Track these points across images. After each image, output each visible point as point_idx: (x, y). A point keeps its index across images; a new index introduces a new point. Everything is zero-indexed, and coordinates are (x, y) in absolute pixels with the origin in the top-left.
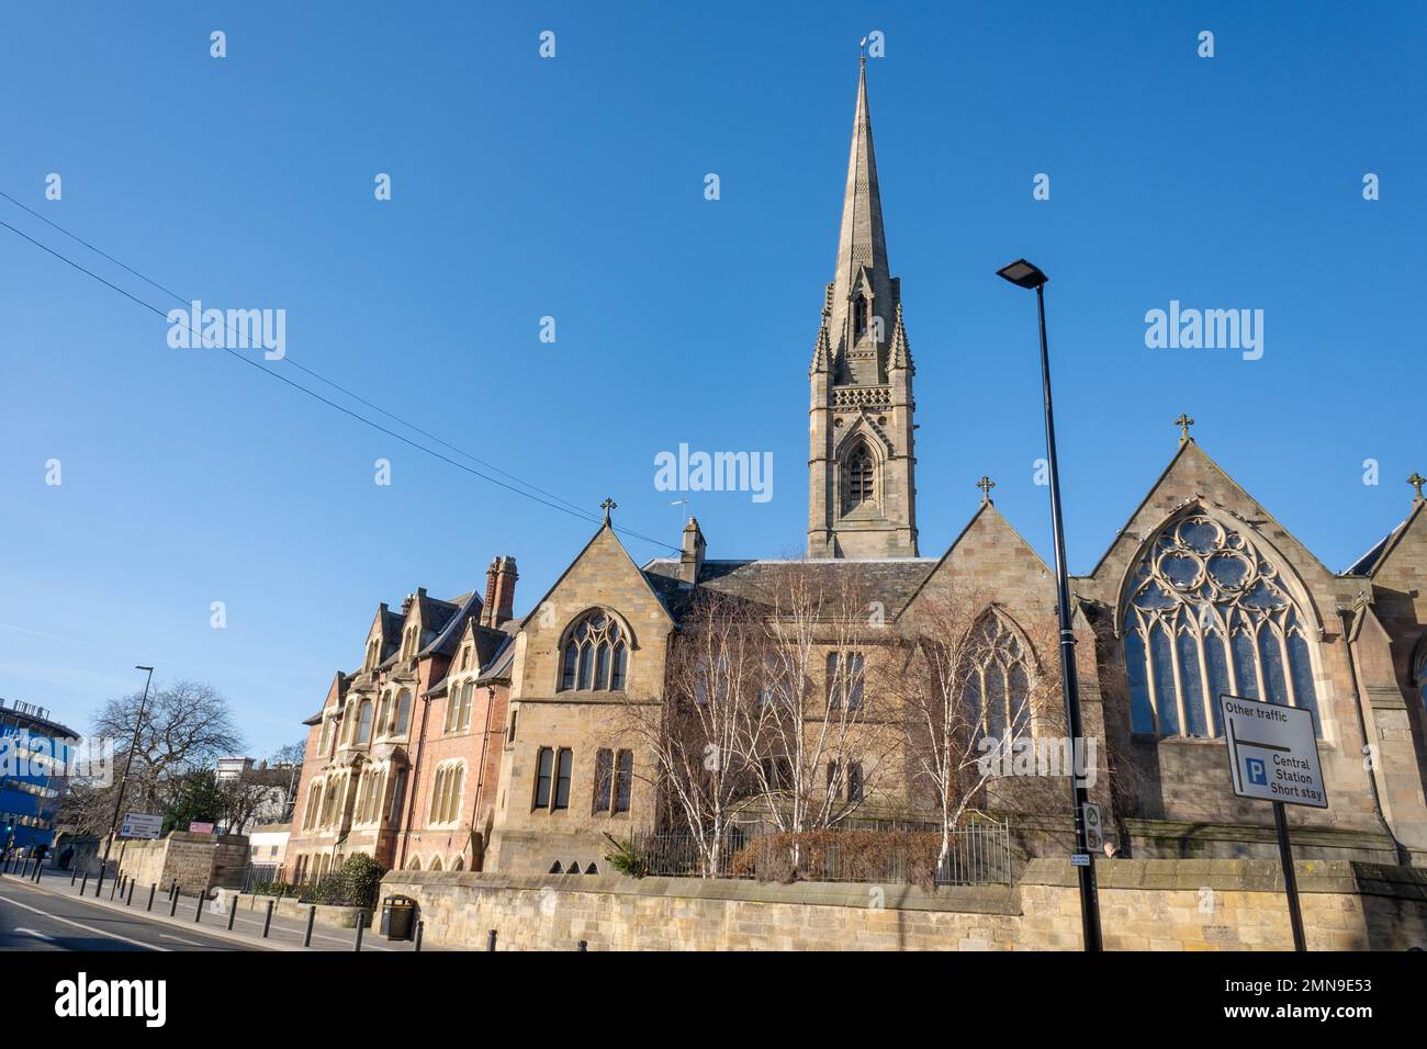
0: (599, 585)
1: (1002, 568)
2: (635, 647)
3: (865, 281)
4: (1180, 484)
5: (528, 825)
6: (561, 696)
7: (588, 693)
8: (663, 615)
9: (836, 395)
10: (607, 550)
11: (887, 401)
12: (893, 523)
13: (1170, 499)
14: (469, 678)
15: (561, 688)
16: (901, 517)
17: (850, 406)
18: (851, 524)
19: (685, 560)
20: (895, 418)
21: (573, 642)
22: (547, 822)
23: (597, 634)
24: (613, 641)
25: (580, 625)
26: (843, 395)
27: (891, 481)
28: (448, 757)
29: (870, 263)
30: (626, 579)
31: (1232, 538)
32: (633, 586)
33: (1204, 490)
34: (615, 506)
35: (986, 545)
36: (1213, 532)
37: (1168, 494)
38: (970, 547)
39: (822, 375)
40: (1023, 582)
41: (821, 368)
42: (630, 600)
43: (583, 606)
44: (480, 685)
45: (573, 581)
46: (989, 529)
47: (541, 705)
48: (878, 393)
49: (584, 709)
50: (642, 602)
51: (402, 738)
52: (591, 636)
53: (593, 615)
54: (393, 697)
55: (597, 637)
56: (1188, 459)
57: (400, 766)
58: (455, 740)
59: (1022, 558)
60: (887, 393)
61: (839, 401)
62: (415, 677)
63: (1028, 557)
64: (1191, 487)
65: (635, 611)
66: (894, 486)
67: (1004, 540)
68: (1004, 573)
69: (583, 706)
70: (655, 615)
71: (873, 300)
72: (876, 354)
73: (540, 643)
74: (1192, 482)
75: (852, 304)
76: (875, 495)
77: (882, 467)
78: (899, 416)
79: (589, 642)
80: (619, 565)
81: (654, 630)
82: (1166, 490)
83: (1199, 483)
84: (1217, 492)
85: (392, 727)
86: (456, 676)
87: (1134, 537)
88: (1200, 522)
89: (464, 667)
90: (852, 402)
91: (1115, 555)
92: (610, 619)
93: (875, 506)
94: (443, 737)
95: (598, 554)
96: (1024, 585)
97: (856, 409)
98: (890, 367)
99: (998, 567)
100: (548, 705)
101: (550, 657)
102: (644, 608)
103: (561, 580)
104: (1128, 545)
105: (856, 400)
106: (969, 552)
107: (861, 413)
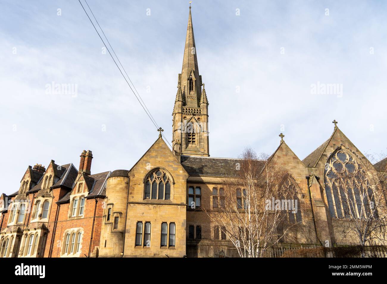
0: (159, 159)
1: (289, 163)
2: (174, 183)
3: (193, 74)
4: (336, 140)
5: (134, 253)
6: (145, 201)
7: (157, 200)
8: (184, 172)
9: (184, 109)
10: (161, 146)
11: (200, 113)
12: (202, 152)
13: (334, 145)
14: (82, 196)
15: (145, 198)
16: (205, 151)
17: (189, 113)
18: (189, 152)
19: (177, 154)
20: (203, 119)
21: (148, 180)
22: (141, 252)
23: (158, 178)
24: (164, 180)
25: (151, 174)
26: (186, 109)
27: (201, 139)
28: (72, 228)
29: (194, 69)
30: (169, 158)
31: (351, 158)
32: (172, 160)
33: (343, 143)
34: (163, 130)
35: (284, 155)
36: (346, 156)
37: (334, 144)
38: (279, 155)
39: (180, 102)
40: (296, 168)
41: (180, 100)
42: (172, 166)
43: (153, 167)
44: (88, 198)
45: (148, 157)
46: (284, 150)
47: (137, 205)
48: (197, 110)
49: (155, 206)
50: (176, 166)
51: (45, 220)
52: (156, 178)
53: (156, 170)
54: (41, 203)
55: (158, 179)
56: (338, 133)
57: (45, 231)
58: (76, 221)
59: (295, 160)
60: (200, 110)
61: (185, 111)
62: (52, 195)
63: (297, 160)
64: (339, 142)
65: (174, 170)
66: (203, 140)
67: (289, 154)
68: (290, 164)
69: (155, 205)
70: (181, 172)
71: (195, 81)
72: (196, 98)
73: (136, 180)
74: (339, 140)
75: (189, 81)
76: (196, 143)
77: (199, 134)
78: (204, 118)
79: (155, 181)
80: (166, 152)
81: (181, 178)
82: (333, 142)
83: (341, 141)
84: (346, 144)
85: (40, 216)
86: (74, 195)
87: (326, 155)
88: (342, 153)
89: (79, 191)
90: (189, 112)
91: (321, 161)
92: (163, 173)
93: (196, 147)
94: (68, 219)
95: (158, 148)
96: (296, 169)
97: (191, 114)
98: (201, 102)
99: (288, 163)
100: (140, 205)
101: (140, 186)
102: (176, 169)
103: (143, 156)
104: (324, 158)
105: (190, 112)
106: (279, 157)
107: (192, 116)
